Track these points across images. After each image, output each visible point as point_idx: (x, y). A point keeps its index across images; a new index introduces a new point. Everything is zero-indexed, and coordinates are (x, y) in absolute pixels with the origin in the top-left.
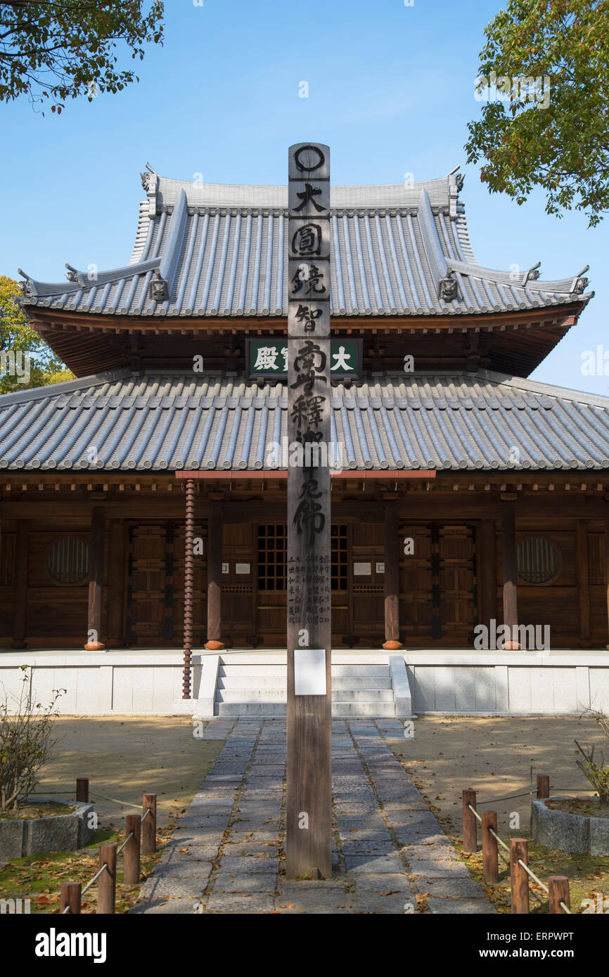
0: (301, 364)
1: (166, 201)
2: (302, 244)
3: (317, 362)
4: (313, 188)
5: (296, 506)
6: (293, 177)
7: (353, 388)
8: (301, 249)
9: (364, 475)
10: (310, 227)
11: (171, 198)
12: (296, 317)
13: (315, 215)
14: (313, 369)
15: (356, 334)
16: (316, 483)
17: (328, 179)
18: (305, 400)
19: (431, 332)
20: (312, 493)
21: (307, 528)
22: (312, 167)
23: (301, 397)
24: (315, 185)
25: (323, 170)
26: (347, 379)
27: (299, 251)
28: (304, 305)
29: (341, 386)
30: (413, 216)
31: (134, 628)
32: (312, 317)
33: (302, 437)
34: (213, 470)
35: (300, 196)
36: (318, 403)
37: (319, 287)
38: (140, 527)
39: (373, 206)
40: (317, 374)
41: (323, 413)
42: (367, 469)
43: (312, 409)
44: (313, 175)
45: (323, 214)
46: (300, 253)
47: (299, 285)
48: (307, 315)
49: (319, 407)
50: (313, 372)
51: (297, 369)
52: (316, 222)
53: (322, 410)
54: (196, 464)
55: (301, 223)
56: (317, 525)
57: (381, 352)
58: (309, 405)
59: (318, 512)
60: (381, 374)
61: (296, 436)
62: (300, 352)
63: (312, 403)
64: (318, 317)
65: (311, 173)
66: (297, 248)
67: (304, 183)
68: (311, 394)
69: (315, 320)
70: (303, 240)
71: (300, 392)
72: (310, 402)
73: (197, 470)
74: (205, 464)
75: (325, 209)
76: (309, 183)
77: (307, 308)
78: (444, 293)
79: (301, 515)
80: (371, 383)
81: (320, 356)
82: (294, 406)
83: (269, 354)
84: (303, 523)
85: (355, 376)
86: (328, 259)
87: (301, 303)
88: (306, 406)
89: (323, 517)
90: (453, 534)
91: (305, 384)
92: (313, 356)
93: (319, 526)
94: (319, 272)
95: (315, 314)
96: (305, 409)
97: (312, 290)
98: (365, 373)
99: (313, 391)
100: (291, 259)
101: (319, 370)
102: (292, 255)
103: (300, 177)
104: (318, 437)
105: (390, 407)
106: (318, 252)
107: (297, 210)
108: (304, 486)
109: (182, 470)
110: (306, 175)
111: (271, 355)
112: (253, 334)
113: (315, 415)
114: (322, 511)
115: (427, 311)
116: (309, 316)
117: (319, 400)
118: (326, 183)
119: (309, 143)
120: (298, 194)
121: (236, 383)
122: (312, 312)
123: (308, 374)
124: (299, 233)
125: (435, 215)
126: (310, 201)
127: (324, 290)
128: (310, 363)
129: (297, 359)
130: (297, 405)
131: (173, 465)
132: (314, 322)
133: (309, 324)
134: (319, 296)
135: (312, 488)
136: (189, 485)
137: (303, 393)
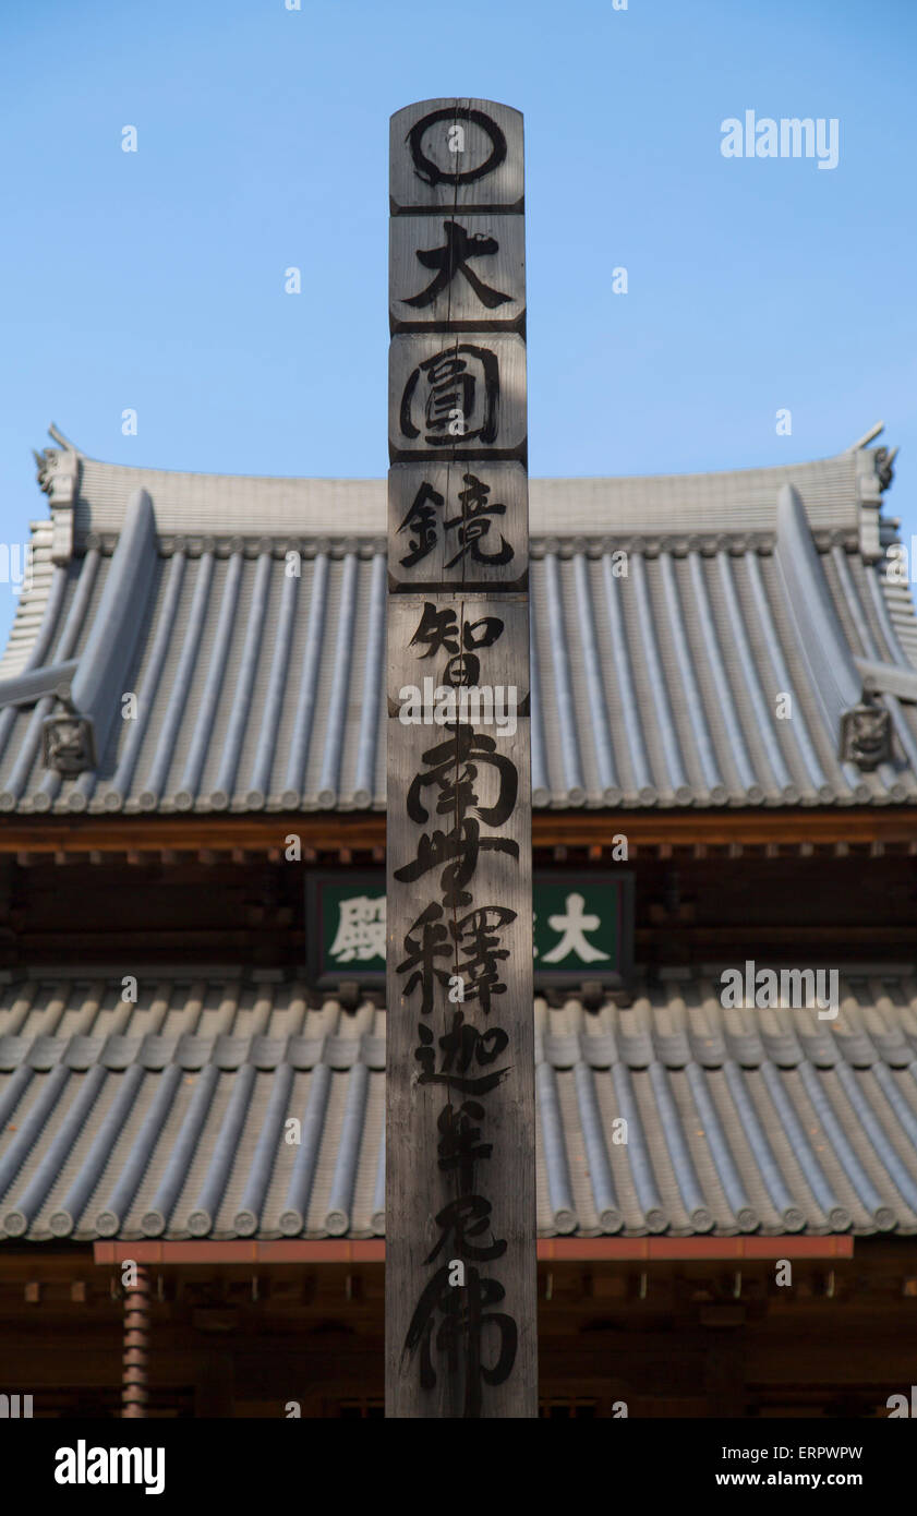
0: (430, 798)
1: (100, 520)
2: (435, 408)
3: (487, 790)
4: (470, 235)
5: (414, 1293)
6: (402, 203)
7: (608, 1012)
8: (429, 424)
9: (644, 1251)
10: (461, 356)
11: (115, 514)
12: (413, 642)
13: (476, 318)
14: (471, 813)
16: (483, 1207)
17: (519, 208)
18: (444, 921)
19: (824, 850)
20: (473, 1242)
21: (453, 1366)
22: (465, 169)
23: (433, 911)
24: (475, 226)
25: (506, 176)
26: (591, 986)
27: (425, 432)
28: (442, 603)
29: (573, 1007)
30: (762, 554)
32: (469, 642)
33: (435, 1046)
34: (205, 1238)
35: (427, 259)
36: (493, 929)
37: (491, 545)
39: (654, 529)
40: (485, 831)
41: (509, 960)
42: (651, 1235)
43: (468, 951)
44: (468, 195)
45: (504, 313)
46: (428, 439)
47: (422, 539)
48: (451, 638)
49: (495, 941)
50: (472, 826)
51: (417, 813)
52: (482, 341)
53: (504, 954)
54: (156, 1222)
55: (433, 345)
56: (491, 1357)
57: (685, 912)
58: (459, 938)
59: (493, 1310)
60: (684, 973)
61: (416, 1043)
62: (428, 757)
63: (469, 928)
64: (487, 642)
65: (463, 188)
66: (418, 419)
67: (441, 220)
68: (467, 900)
69: (477, 652)
70: (439, 396)
71: (430, 890)
72: (463, 923)
73: (159, 1238)
74: (180, 1222)
75: (507, 299)
76: (457, 219)
77: (450, 615)
78: (857, 748)
79: (432, 1322)
80: (658, 995)
81: (496, 770)
82: (407, 940)
83: (372, 916)
84: (440, 1348)
85: (613, 977)
86: (520, 455)
87: (431, 598)
88: (449, 940)
89: (509, 1327)
91: (447, 864)
92: (473, 772)
93: (496, 1361)
94: (492, 499)
95: (478, 634)
96: (447, 951)
97: (468, 556)
98: (641, 969)
99: (470, 888)
100: (398, 457)
101: (496, 816)
102: (402, 444)
103: (425, 201)
104: (489, 1047)
105: (713, 1062)
106: (488, 433)
107: (418, 302)
108: (442, 1220)
109: (114, 1238)
110: (447, 195)
111: (377, 920)
112: (331, 861)
113: (480, 969)
114: (507, 1308)
115: (810, 795)
116: (457, 639)
117: (493, 919)
118: (510, 219)
119: (458, 101)
120: (421, 255)
121: (279, 999)
122: (468, 628)
123: (457, 832)
124: (424, 375)
125: (821, 552)
126: (461, 278)
127: (507, 553)
128: (464, 795)
129: (420, 781)
130: (418, 936)
131: (90, 1225)
132: (476, 660)
133: (459, 665)
134: (492, 574)
135: (472, 1223)
137: (439, 896)
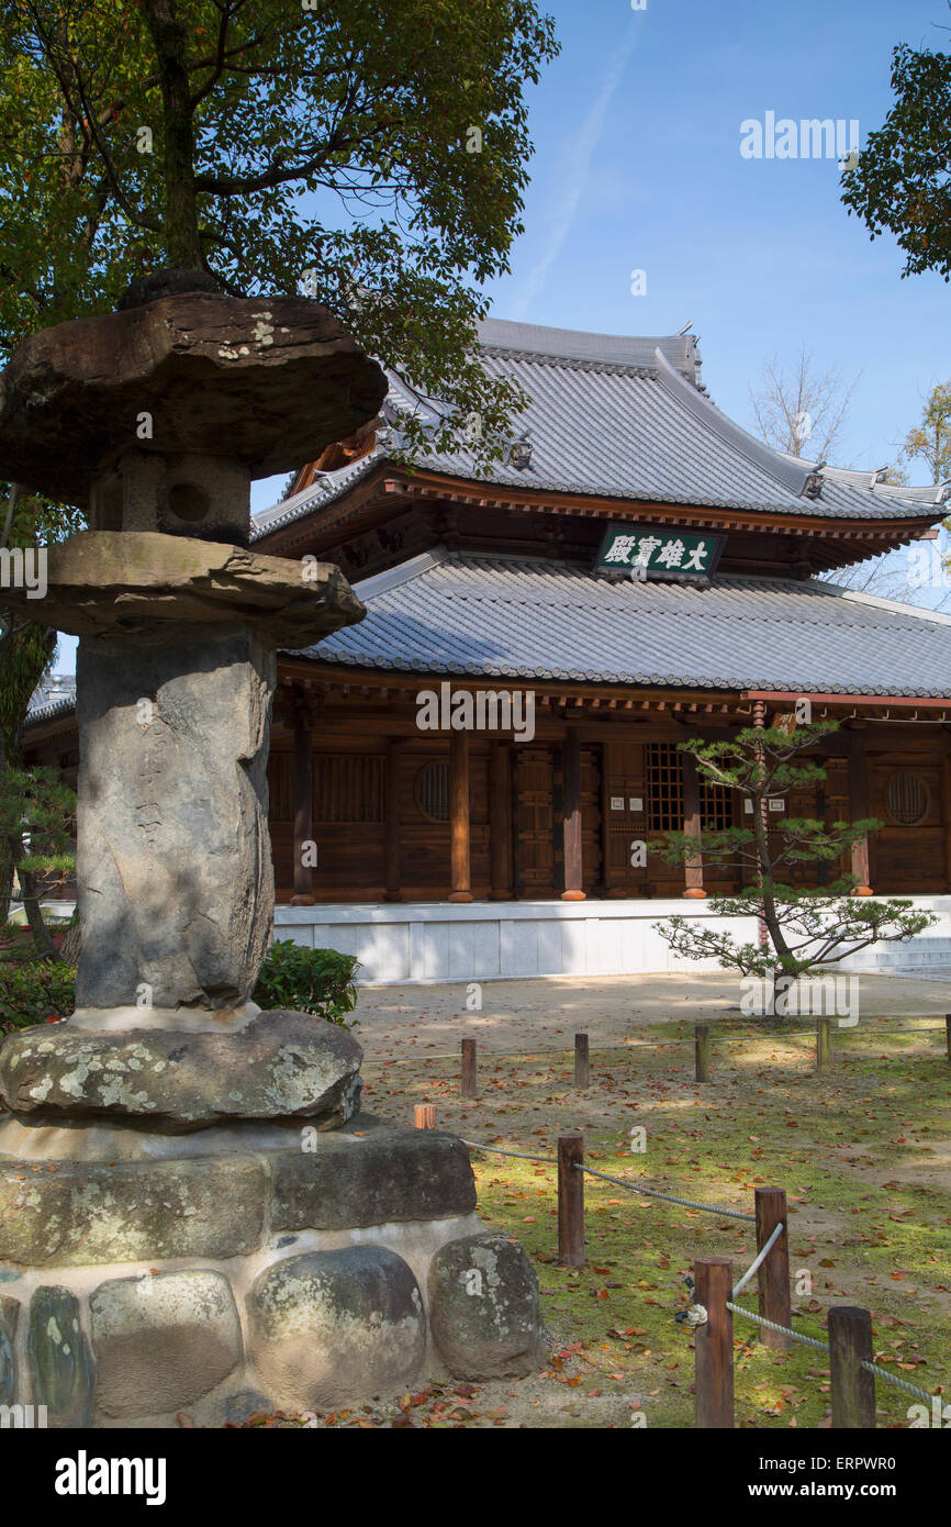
15: (719, 531)
31: (522, 876)
38: (525, 752)
78: (809, 490)
83: (625, 544)
85: (704, 578)
90: (836, 768)
112: (616, 520)
136: (758, 707)
